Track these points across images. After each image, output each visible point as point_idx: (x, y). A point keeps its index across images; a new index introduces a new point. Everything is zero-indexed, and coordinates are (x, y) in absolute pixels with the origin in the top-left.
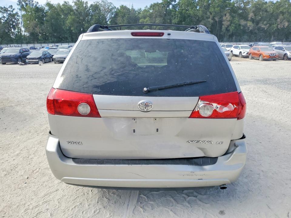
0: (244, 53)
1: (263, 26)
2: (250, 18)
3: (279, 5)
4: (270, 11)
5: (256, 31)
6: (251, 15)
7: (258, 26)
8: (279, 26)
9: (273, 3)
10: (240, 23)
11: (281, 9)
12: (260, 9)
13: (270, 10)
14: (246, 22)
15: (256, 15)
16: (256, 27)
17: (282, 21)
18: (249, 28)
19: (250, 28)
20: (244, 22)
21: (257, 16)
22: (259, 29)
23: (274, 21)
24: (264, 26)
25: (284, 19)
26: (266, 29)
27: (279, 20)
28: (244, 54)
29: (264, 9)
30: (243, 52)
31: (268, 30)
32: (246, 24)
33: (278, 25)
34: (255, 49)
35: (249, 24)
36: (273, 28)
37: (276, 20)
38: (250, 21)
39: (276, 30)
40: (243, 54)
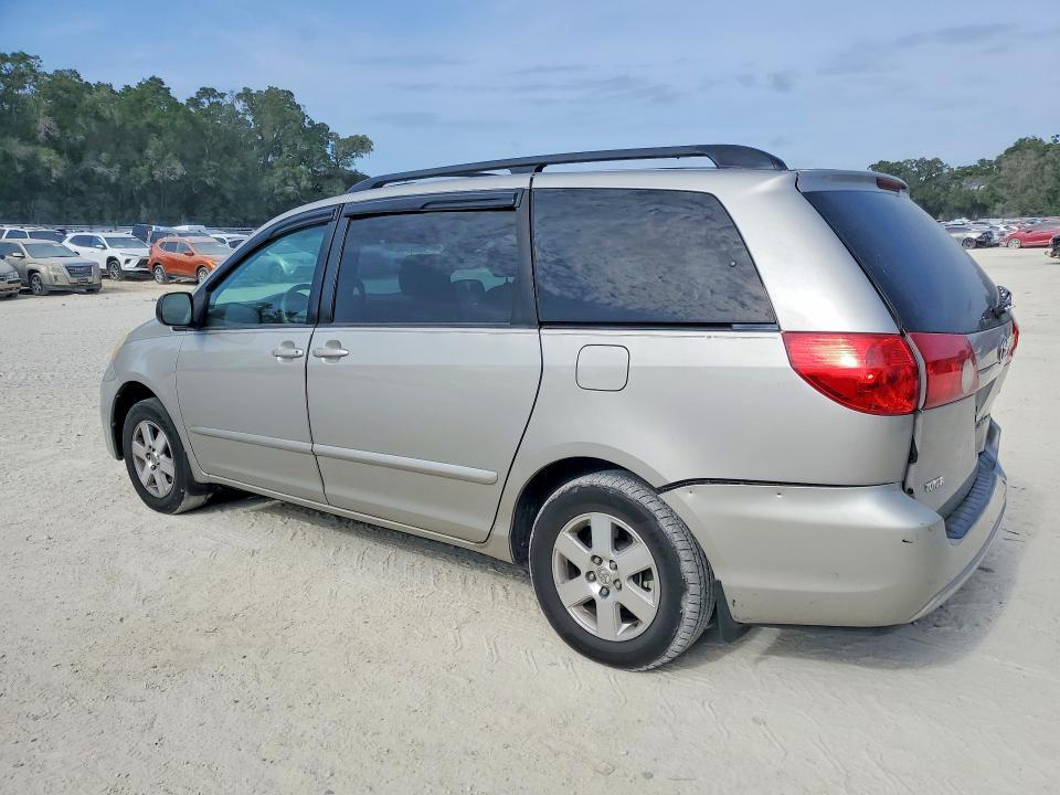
0: (127, 261)
1: (100, 169)
2: (41, 136)
3: (140, 101)
4: (112, 119)
5: (78, 183)
6: (44, 124)
7: (82, 168)
8: (157, 173)
9: (113, 92)
10: (8, 151)
11: (149, 117)
12: (75, 106)
13: (111, 114)
14: (31, 149)
15: (66, 128)
16: (77, 171)
17: (163, 156)
18: (49, 170)
19: (55, 173)
20: (23, 148)
21: (68, 131)
22: (87, 176)
23: (136, 156)
24: (106, 170)
25: (168, 151)
26: (113, 179)
27: (150, 152)
28: (131, 267)
29: (89, 110)
30: (122, 259)
31: (122, 183)
32: (34, 157)
33: (151, 168)
34: (171, 247)
35: (46, 156)
36: (137, 178)
37: (140, 151)
38: (46, 144)
39: (147, 185)
40: (125, 267)
